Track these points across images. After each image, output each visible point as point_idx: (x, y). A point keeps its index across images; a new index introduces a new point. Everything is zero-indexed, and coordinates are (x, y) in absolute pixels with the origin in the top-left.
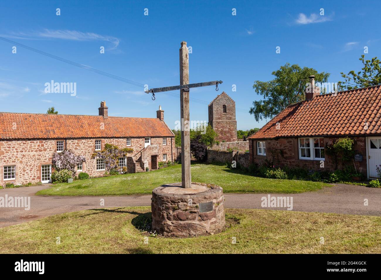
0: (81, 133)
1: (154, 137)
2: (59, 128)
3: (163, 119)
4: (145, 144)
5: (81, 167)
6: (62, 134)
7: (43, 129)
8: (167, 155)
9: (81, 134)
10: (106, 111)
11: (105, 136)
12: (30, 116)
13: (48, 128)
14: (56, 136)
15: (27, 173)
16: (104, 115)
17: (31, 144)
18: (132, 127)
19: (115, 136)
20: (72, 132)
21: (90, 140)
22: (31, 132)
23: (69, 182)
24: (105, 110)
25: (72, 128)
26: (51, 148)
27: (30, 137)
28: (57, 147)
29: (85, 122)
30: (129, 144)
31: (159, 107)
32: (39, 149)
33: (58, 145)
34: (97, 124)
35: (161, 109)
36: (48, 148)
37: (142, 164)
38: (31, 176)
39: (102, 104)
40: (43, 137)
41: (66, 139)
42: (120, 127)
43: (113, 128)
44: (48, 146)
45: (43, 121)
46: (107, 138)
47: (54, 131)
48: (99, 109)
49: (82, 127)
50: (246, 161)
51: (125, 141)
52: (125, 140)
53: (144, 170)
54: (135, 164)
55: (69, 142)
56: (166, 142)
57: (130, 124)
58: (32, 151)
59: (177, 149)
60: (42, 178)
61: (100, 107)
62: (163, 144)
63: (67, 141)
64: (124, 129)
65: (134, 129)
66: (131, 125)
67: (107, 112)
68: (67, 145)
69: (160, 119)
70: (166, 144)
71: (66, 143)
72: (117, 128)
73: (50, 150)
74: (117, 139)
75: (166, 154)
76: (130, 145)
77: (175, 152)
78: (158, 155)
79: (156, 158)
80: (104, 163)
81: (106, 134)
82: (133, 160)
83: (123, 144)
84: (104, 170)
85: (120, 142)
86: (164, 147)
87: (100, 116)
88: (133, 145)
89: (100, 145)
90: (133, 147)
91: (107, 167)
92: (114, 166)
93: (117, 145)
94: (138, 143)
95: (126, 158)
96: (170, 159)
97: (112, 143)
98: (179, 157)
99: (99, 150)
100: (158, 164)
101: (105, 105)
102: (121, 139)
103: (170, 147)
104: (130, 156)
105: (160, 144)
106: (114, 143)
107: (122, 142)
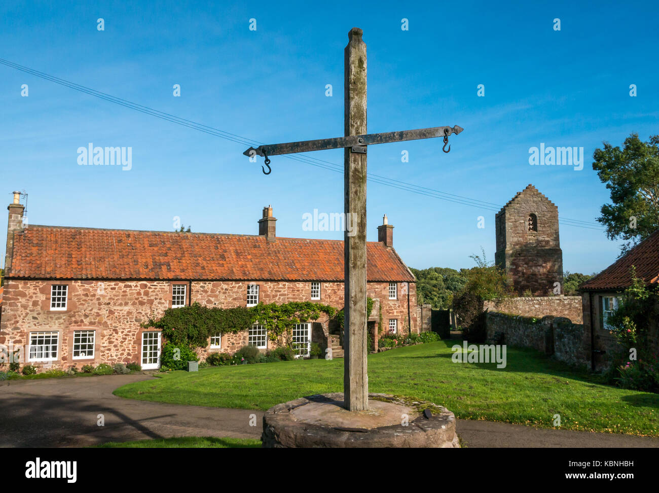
0: (220, 269)
1: (369, 282)
2: (179, 260)
3: (391, 243)
5: (218, 340)
6: (183, 271)
7: (150, 261)
8: (399, 322)
9: (221, 271)
10: (273, 225)
11: (266, 275)
12: (129, 236)
13: (159, 259)
14: (171, 275)
15: (115, 346)
16: (269, 234)
17: (125, 289)
18: (325, 260)
19: (288, 277)
20: (203, 268)
21: (237, 285)
22: (126, 266)
23: (191, 369)
24: (270, 224)
25: (205, 259)
26: (161, 299)
27: (123, 276)
28: (174, 298)
29: (231, 248)
30: (317, 296)
31: (384, 218)
32: (140, 299)
33: (174, 293)
34: (254, 252)
35: (386, 223)
36: (156, 299)
38: (122, 354)
39: (266, 211)
40: (148, 277)
41: (190, 281)
42: (300, 259)
43: (285, 261)
44: (157, 295)
45: (151, 245)
46: (271, 281)
47: (169, 265)
48: (260, 222)
49: (223, 257)
50: (576, 343)
51: (308, 288)
52: (308, 286)
54: (327, 338)
55: (196, 286)
56: (396, 294)
57: (321, 254)
58: (126, 304)
59: (421, 308)
60: (142, 358)
61: (262, 218)
62: (390, 298)
63: (193, 284)
64: (306, 264)
65: (328, 264)
66: (322, 255)
67: (274, 228)
68: (193, 293)
69: (385, 244)
70: (395, 298)
71: (190, 290)
72: (293, 262)
73: (159, 303)
74: (291, 285)
75: (397, 320)
76: (318, 298)
77: (415, 316)
78: (378, 321)
79: (373, 327)
80: (264, 333)
81: (270, 273)
82: (324, 330)
83: (303, 296)
84: (265, 347)
85: (298, 291)
86: (391, 303)
87: (262, 237)
88: (326, 298)
89: (258, 295)
90: (325, 301)
91: (270, 342)
92: (284, 340)
93: (292, 296)
94: (335, 293)
95: (309, 326)
96: (405, 331)
97: (281, 291)
98: (425, 326)
99: (253, 305)
100: (377, 340)
101: (271, 214)
102: (300, 285)
103: (406, 305)
104: (319, 321)
105: (384, 297)
106: (286, 292)
107: (302, 290)
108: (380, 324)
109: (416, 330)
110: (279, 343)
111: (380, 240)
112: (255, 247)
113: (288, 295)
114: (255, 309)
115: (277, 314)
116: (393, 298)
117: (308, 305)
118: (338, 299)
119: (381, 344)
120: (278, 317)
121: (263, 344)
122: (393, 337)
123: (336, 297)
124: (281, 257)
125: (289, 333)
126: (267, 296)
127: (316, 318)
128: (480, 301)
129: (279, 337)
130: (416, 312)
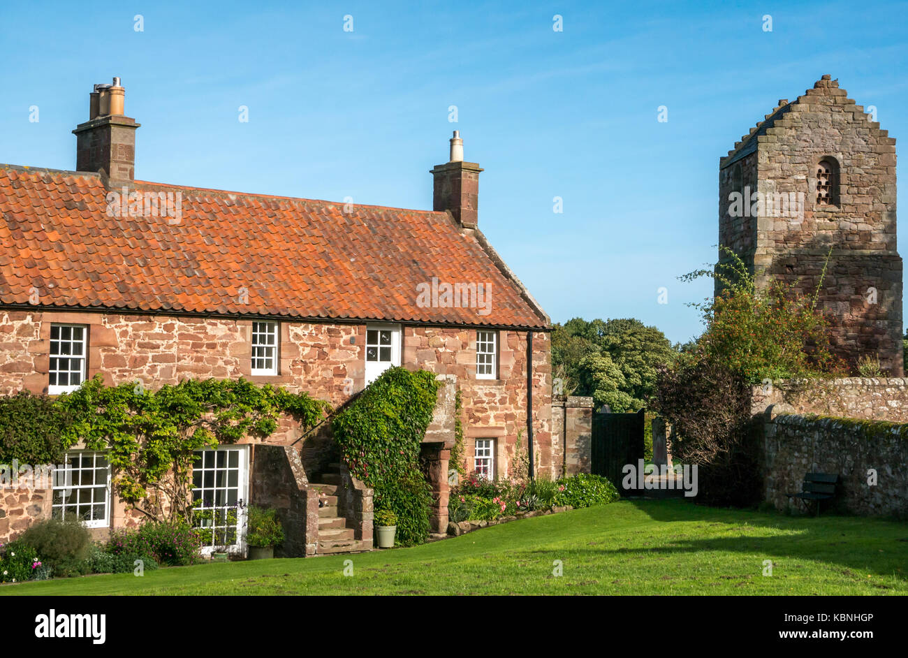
1: (422, 324)
3: (474, 216)
4: (370, 365)
8: (502, 447)
10: (126, 143)
11: (112, 296)
16: (114, 168)
18: (289, 255)
19: (179, 301)
21: (18, 323)
24: (117, 137)
30: (269, 364)
31: (452, 141)
34: (68, 221)
35: (459, 156)
37: (350, 498)
39: (100, 98)
42: (213, 249)
43: (167, 254)
46: (128, 312)
48: (81, 132)
51: (241, 340)
52: (242, 334)
53: (358, 536)
54: (304, 494)
56: (493, 364)
57: (275, 237)
59: (564, 407)
61: (88, 120)
62: (479, 376)
64: (234, 266)
65: (300, 270)
66: (278, 243)
67: (130, 151)
69: (457, 217)
70: (493, 376)
72: (192, 258)
74: (190, 327)
75: (496, 440)
76: (272, 372)
77: (546, 429)
78: (451, 442)
79: (436, 462)
80: (101, 478)
81: (123, 288)
82: (293, 468)
83: (227, 363)
84: (103, 524)
85: (212, 346)
86: (481, 391)
87: (87, 177)
88: (294, 370)
89: (84, 355)
90: (291, 380)
91: (121, 507)
92: (166, 501)
93: (192, 364)
94: (322, 355)
95: (243, 455)
96: (516, 472)
97: (158, 347)
98: (572, 461)
99: (70, 389)
100: (445, 499)
101: (120, 106)
102: (219, 329)
103: (521, 396)
104: (273, 440)
105: (463, 372)
106: (174, 351)
107: (224, 345)
108: (454, 451)
109: (549, 470)
110: (150, 511)
111: (439, 205)
112: (69, 206)
113: (179, 359)
114: (78, 403)
115: (146, 417)
116: (485, 376)
117: (242, 390)
118: (330, 374)
119: (458, 513)
120: (149, 427)
121: (99, 515)
122: (489, 491)
123: (324, 369)
124: (155, 241)
125: (180, 478)
126: (114, 360)
127: (262, 431)
128: (742, 384)
129: (149, 493)
130: (549, 419)
